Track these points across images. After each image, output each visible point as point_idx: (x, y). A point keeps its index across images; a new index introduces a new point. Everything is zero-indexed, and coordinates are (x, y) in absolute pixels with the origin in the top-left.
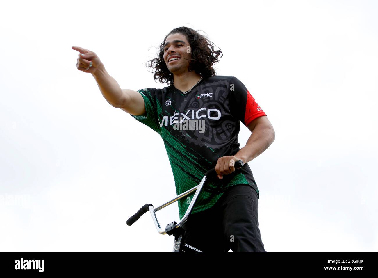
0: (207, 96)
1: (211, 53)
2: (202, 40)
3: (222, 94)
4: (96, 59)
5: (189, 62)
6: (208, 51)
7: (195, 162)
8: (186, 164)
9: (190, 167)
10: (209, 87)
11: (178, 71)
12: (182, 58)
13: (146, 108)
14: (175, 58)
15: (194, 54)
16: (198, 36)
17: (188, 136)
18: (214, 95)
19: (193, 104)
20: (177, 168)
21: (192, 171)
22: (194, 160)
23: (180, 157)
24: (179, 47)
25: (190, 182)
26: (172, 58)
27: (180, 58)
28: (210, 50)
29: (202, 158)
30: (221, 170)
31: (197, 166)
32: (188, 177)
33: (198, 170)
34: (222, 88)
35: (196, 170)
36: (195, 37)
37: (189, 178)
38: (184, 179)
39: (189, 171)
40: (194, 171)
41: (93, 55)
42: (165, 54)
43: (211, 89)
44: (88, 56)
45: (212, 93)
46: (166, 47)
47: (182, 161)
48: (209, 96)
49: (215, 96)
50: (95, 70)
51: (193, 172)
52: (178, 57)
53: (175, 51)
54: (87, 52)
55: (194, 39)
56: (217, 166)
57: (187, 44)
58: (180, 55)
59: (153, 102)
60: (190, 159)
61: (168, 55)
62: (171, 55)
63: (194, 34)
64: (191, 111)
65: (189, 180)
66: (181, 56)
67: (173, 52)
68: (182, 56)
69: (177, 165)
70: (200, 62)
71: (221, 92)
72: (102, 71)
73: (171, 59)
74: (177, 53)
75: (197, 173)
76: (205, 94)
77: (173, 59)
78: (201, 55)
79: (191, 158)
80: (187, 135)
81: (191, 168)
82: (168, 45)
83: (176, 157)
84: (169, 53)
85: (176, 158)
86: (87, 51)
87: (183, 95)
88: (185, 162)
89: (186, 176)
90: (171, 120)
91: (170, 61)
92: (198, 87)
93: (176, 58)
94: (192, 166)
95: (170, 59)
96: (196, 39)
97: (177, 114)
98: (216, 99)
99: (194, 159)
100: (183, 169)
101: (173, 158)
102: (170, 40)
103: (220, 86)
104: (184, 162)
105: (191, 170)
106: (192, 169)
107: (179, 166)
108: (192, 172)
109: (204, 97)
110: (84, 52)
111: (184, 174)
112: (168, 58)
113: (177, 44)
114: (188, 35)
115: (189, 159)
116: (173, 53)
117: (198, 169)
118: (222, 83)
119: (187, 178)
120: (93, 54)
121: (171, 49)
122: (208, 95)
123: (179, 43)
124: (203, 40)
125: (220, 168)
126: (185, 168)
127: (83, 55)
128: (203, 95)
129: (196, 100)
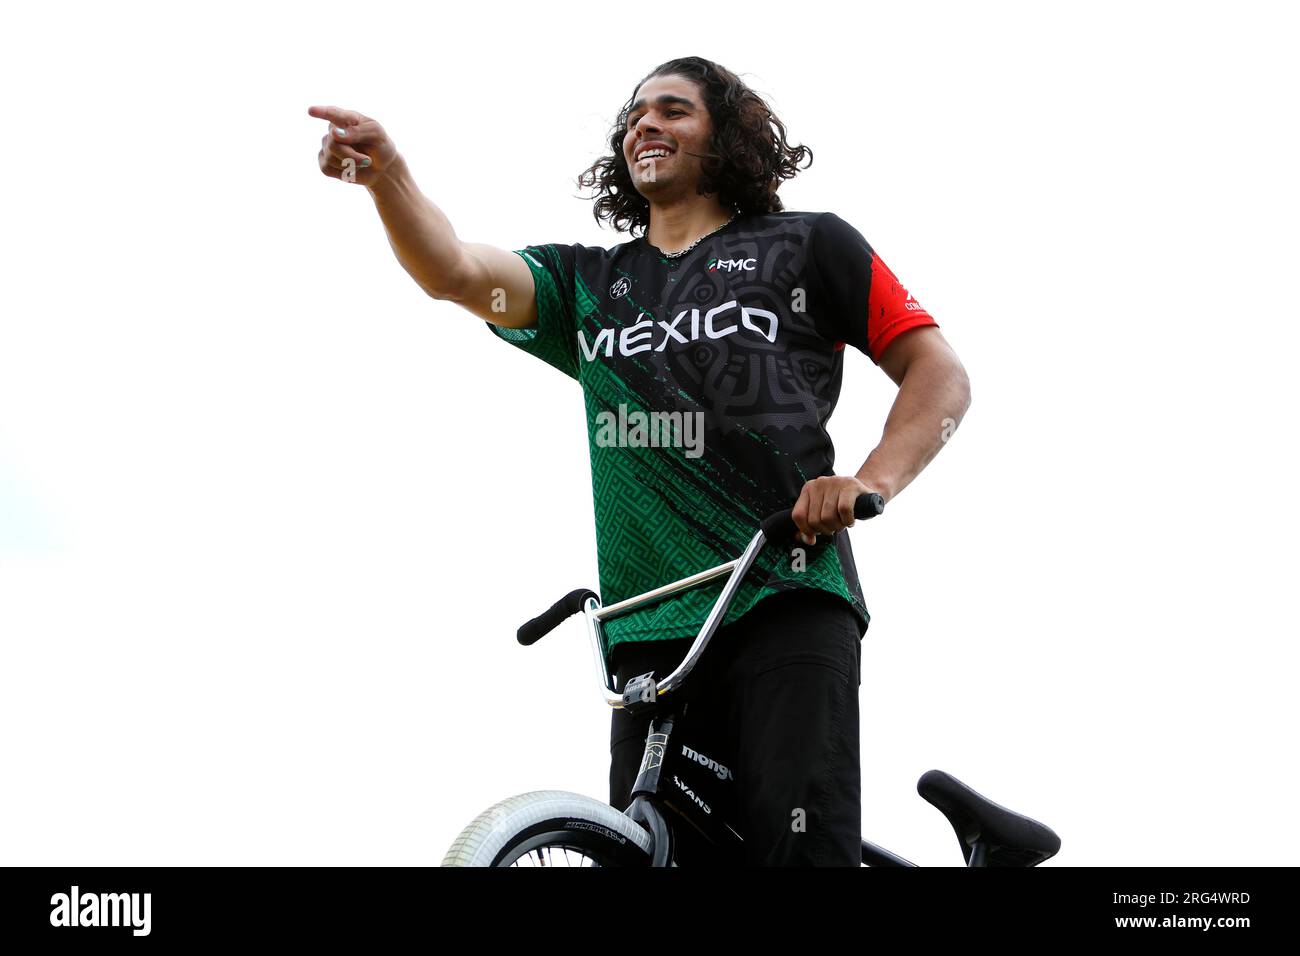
0: (740, 269)
1: (776, 146)
2: (751, 101)
3: (787, 263)
4: (383, 145)
5: (702, 164)
6: (767, 135)
7: (711, 484)
8: (679, 488)
9: (694, 499)
10: (747, 241)
11: (665, 193)
12: (679, 153)
13: (539, 304)
14: (657, 152)
15: (719, 141)
16: (739, 89)
17: (686, 396)
18: (759, 265)
19: (695, 291)
20: (654, 498)
21: (700, 512)
22: (705, 476)
23: (662, 464)
24: (676, 116)
25: (693, 545)
26: (648, 150)
27: (673, 151)
28: (773, 135)
29: (732, 470)
30: (810, 520)
31: (716, 497)
32: (686, 530)
33: (718, 508)
34: (787, 245)
35: (715, 508)
36: (728, 93)
37: (690, 534)
38: (676, 535)
39: (691, 512)
40: (706, 511)
41: (373, 134)
42: (631, 135)
43: (752, 247)
44: (360, 136)
45: (754, 260)
46: (633, 116)
47: (668, 477)
48: (746, 268)
49: (765, 269)
50: (375, 178)
51: (704, 514)
52: (666, 148)
53: (660, 128)
54: (357, 124)
55: (726, 96)
56: (799, 508)
57: (700, 111)
58: (674, 141)
59: (565, 284)
60: (692, 472)
61: (639, 141)
62: (645, 141)
63: (727, 83)
64: (689, 314)
65: (688, 541)
66: (677, 145)
67: (651, 130)
68: (681, 145)
69: (654, 488)
70: (737, 165)
71: (784, 257)
72: (399, 181)
73: (644, 154)
74: (665, 135)
75: (715, 519)
76: (732, 262)
77: (651, 153)
78: (741, 145)
79: (695, 471)
80: (680, 392)
81: (697, 500)
82: (642, 109)
83: (649, 462)
84: (639, 134)
85: (650, 467)
86: (357, 117)
87: (665, 261)
88: (677, 482)
89: (683, 527)
90: (624, 341)
91: (642, 158)
92: (716, 238)
93: (662, 152)
94: (701, 498)
95: (641, 151)
96: (732, 97)
97: (649, 323)
98: (767, 276)
99: (707, 474)
100: (672, 506)
101: (641, 466)
102: (649, 96)
103: (782, 237)
104: (673, 482)
105: (698, 508)
106: (701, 504)
107: (658, 492)
108: (701, 515)
109: (730, 270)
110: (349, 123)
111: (675, 520)
112: (638, 147)
113: (669, 107)
114: (706, 84)
115: (690, 474)
116: (653, 135)
117: (717, 505)
118: (789, 229)
119: (684, 533)
120: (377, 129)
121: (648, 120)
122: (742, 264)
123: (677, 107)
124: (754, 103)
125: (808, 514)
126: (677, 500)
127: (341, 131)
128: (728, 264)
129: (706, 279)
